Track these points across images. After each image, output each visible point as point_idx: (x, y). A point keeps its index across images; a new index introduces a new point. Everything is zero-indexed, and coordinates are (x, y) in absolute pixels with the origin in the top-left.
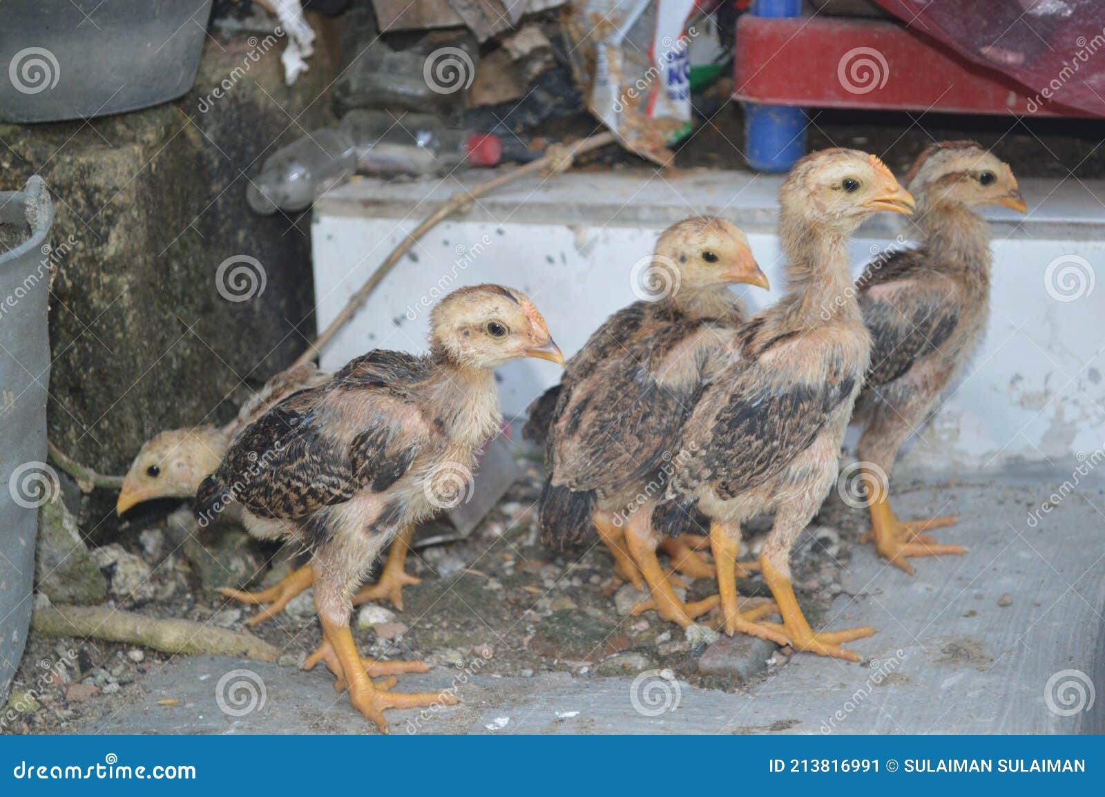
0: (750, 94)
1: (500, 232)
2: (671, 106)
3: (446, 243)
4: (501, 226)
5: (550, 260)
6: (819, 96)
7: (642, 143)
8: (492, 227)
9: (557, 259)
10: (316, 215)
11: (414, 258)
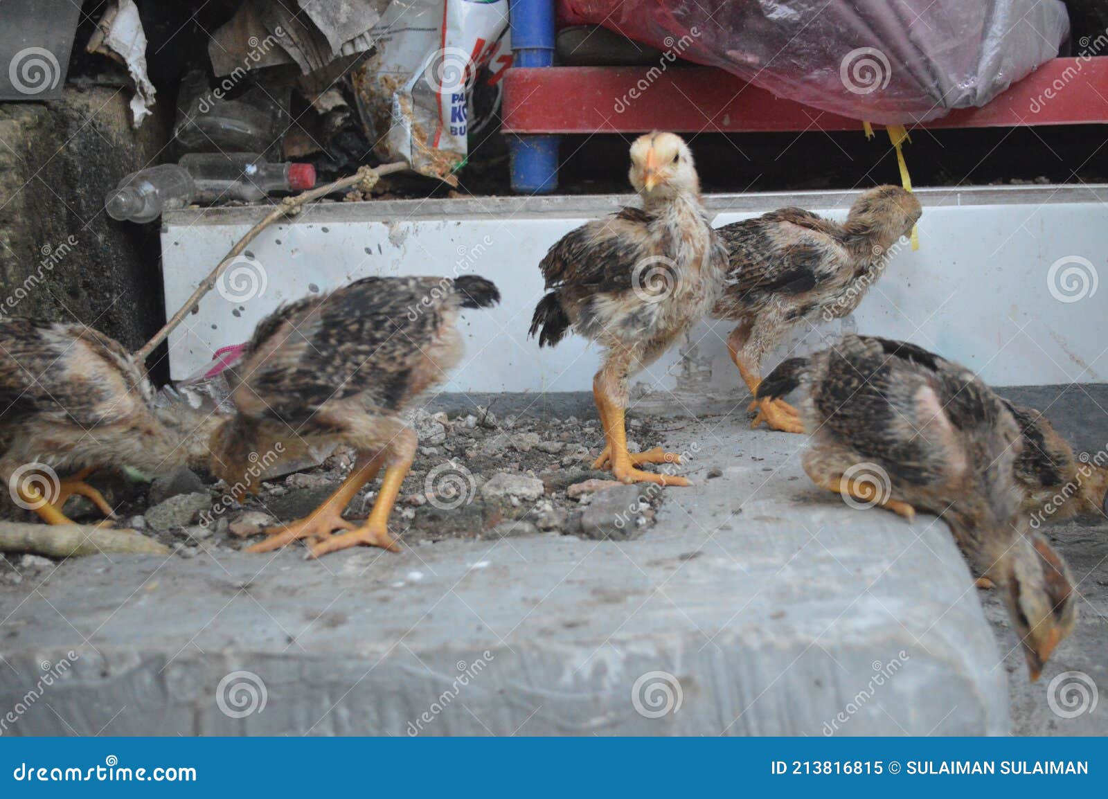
0: (518, 127)
1: (325, 230)
2: (452, 141)
3: (278, 242)
4: (326, 225)
5: (368, 251)
6: (573, 126)
7: (433, 168)
8: (318, 226)
9: (375, 250)
10: (164, 225)
11: (250, 255)
